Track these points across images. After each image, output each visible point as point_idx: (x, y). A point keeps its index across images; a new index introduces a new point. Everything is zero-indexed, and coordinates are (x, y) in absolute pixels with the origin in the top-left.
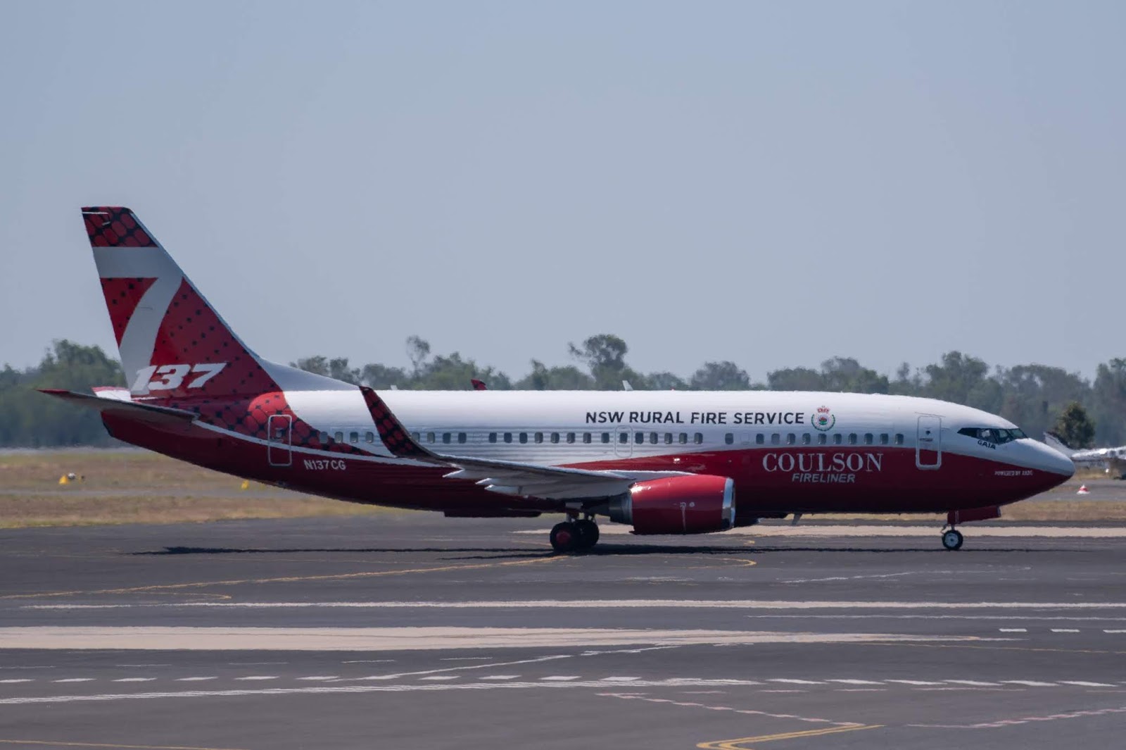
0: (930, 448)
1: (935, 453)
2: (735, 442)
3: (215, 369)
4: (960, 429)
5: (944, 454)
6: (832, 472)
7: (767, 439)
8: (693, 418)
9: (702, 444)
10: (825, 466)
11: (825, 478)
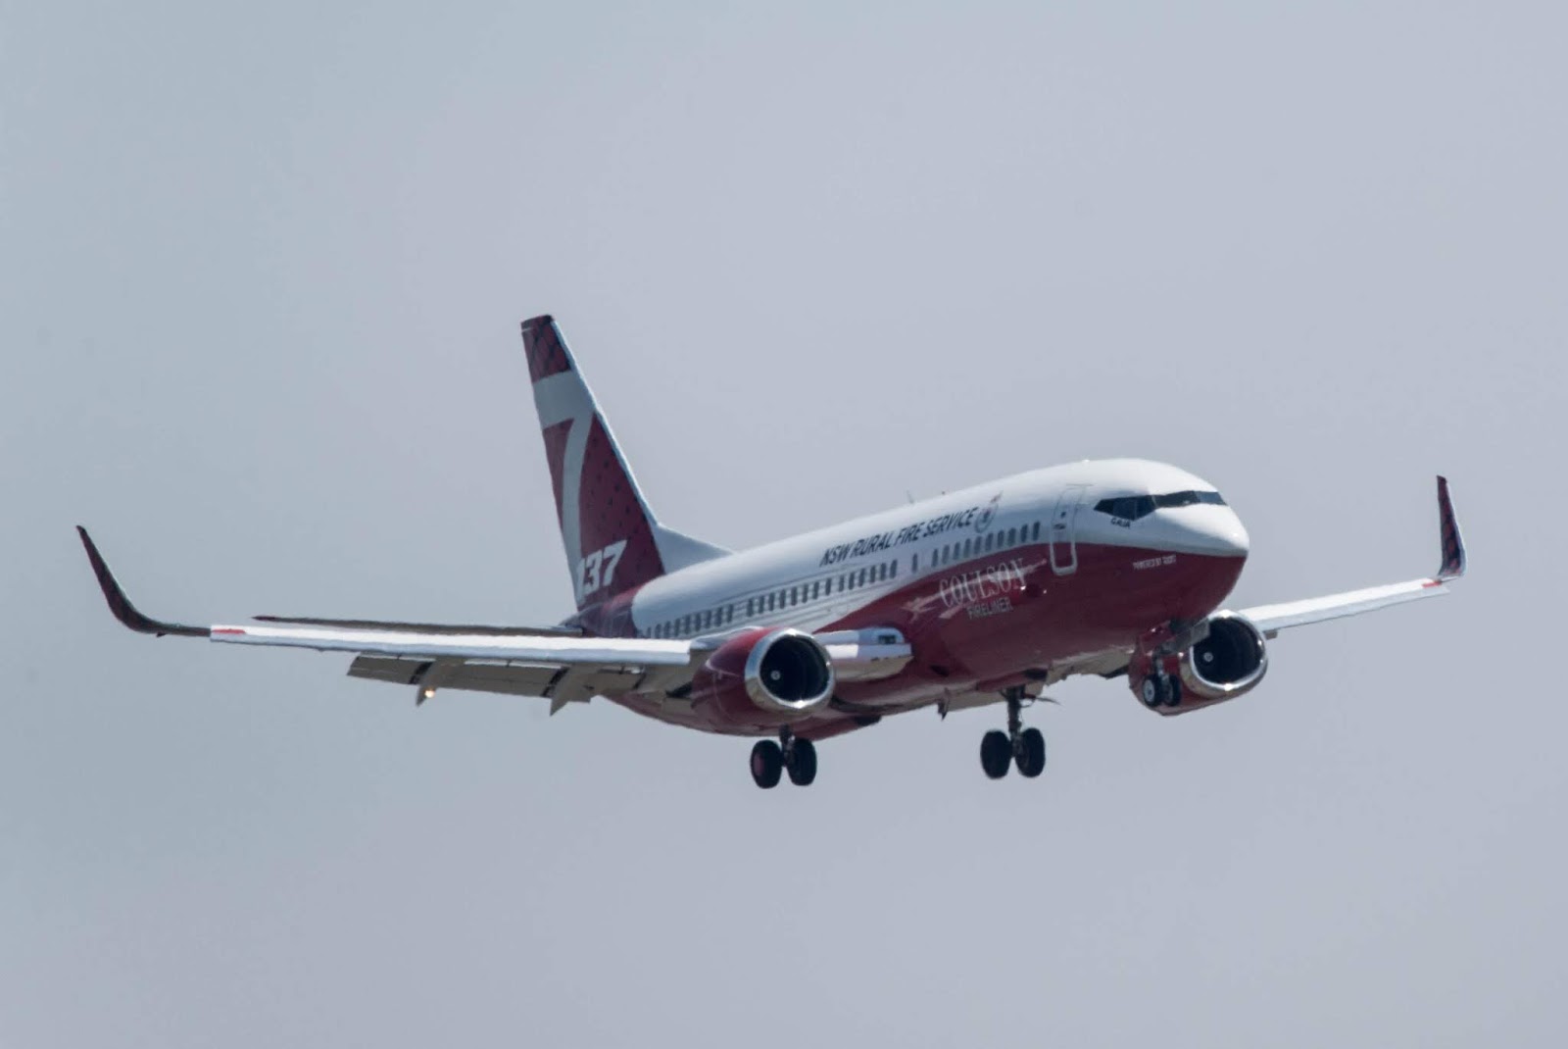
0: (1064, 540)
1: (1067, 546)
2: (920, 567)
3: (617, 549)
4: (1094, 505)
5: (1079, 546)
6: (994, 598)
7: (940, 555)
8: (900, 537)
9: (896, 578)
10: (986, 593)
11: (990, 609)
